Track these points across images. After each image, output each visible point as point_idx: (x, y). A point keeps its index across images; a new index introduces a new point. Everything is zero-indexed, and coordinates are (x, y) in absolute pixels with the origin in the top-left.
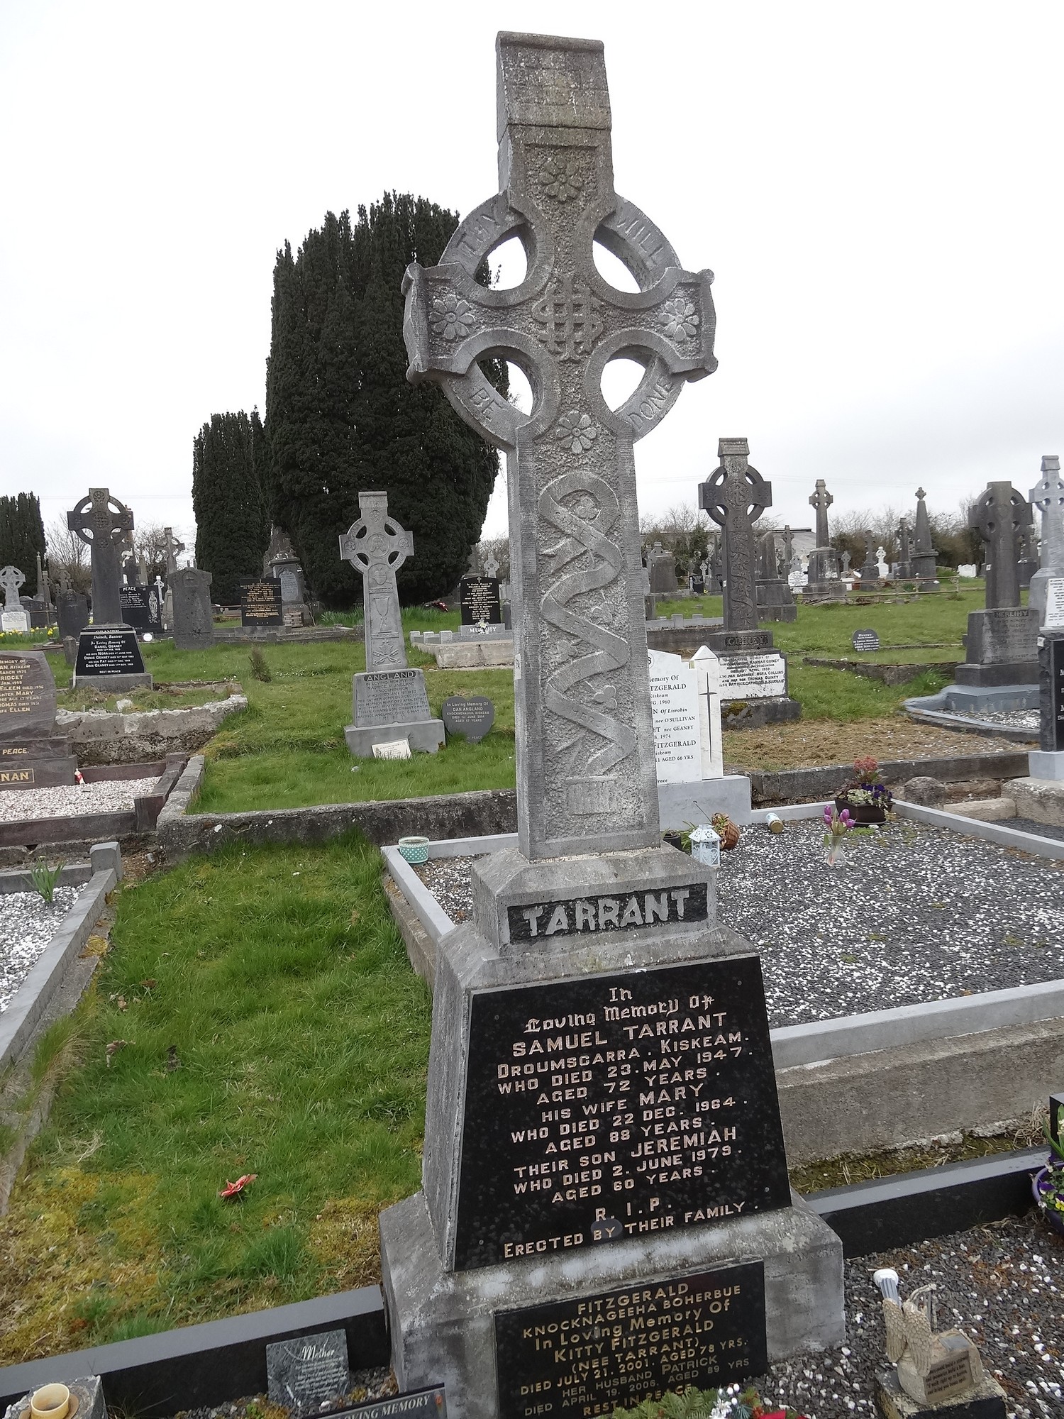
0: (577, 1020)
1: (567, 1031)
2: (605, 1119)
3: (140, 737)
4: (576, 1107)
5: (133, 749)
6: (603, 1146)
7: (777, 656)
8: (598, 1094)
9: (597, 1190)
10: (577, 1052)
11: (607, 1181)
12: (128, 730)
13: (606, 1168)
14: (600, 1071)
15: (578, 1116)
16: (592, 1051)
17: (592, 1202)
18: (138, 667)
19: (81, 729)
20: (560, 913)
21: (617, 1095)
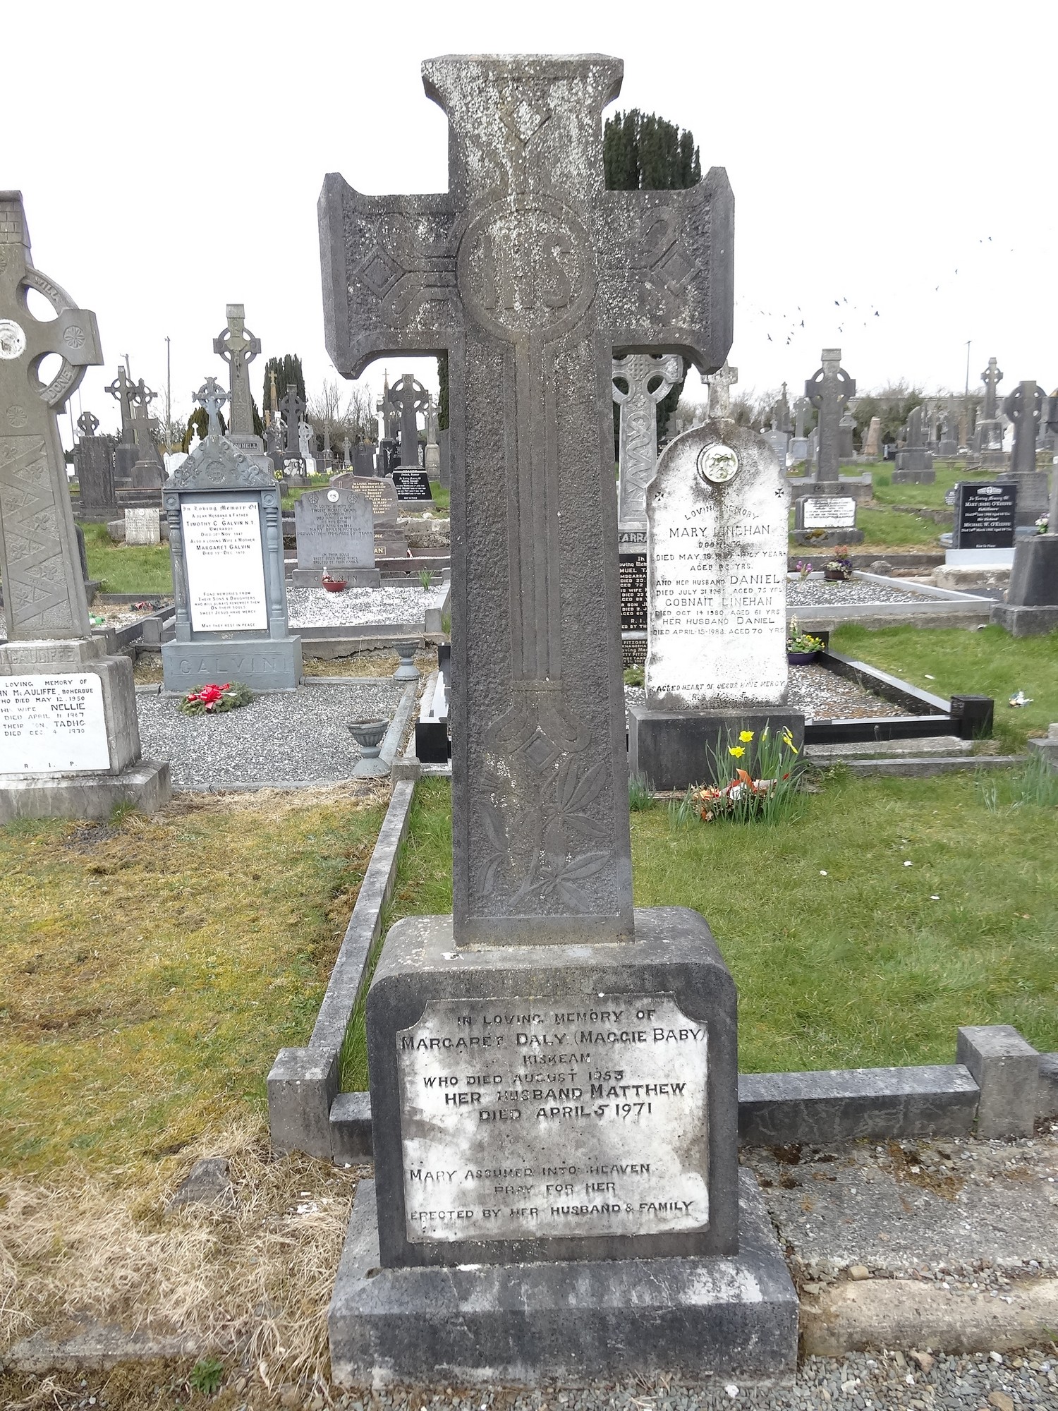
0: (628, 565)
1: (626, 567)
2: (635, 594)
3: (440, 534)
4: (627, 588)
5: (436, 541)
6: (634, 601)
7: (850, 499)
8: (633, 586)
9: (632, 614)
10: (628, 574)
11: (635, 611)
12: (434, 529)
13: (635, 607)
14: (634, 580)
15: (627, 592)
16: (632, 574)
17: (631, 617)
18: (428, 495)
19: (407, 527)
20: (626, 536)
21: (639, 587)
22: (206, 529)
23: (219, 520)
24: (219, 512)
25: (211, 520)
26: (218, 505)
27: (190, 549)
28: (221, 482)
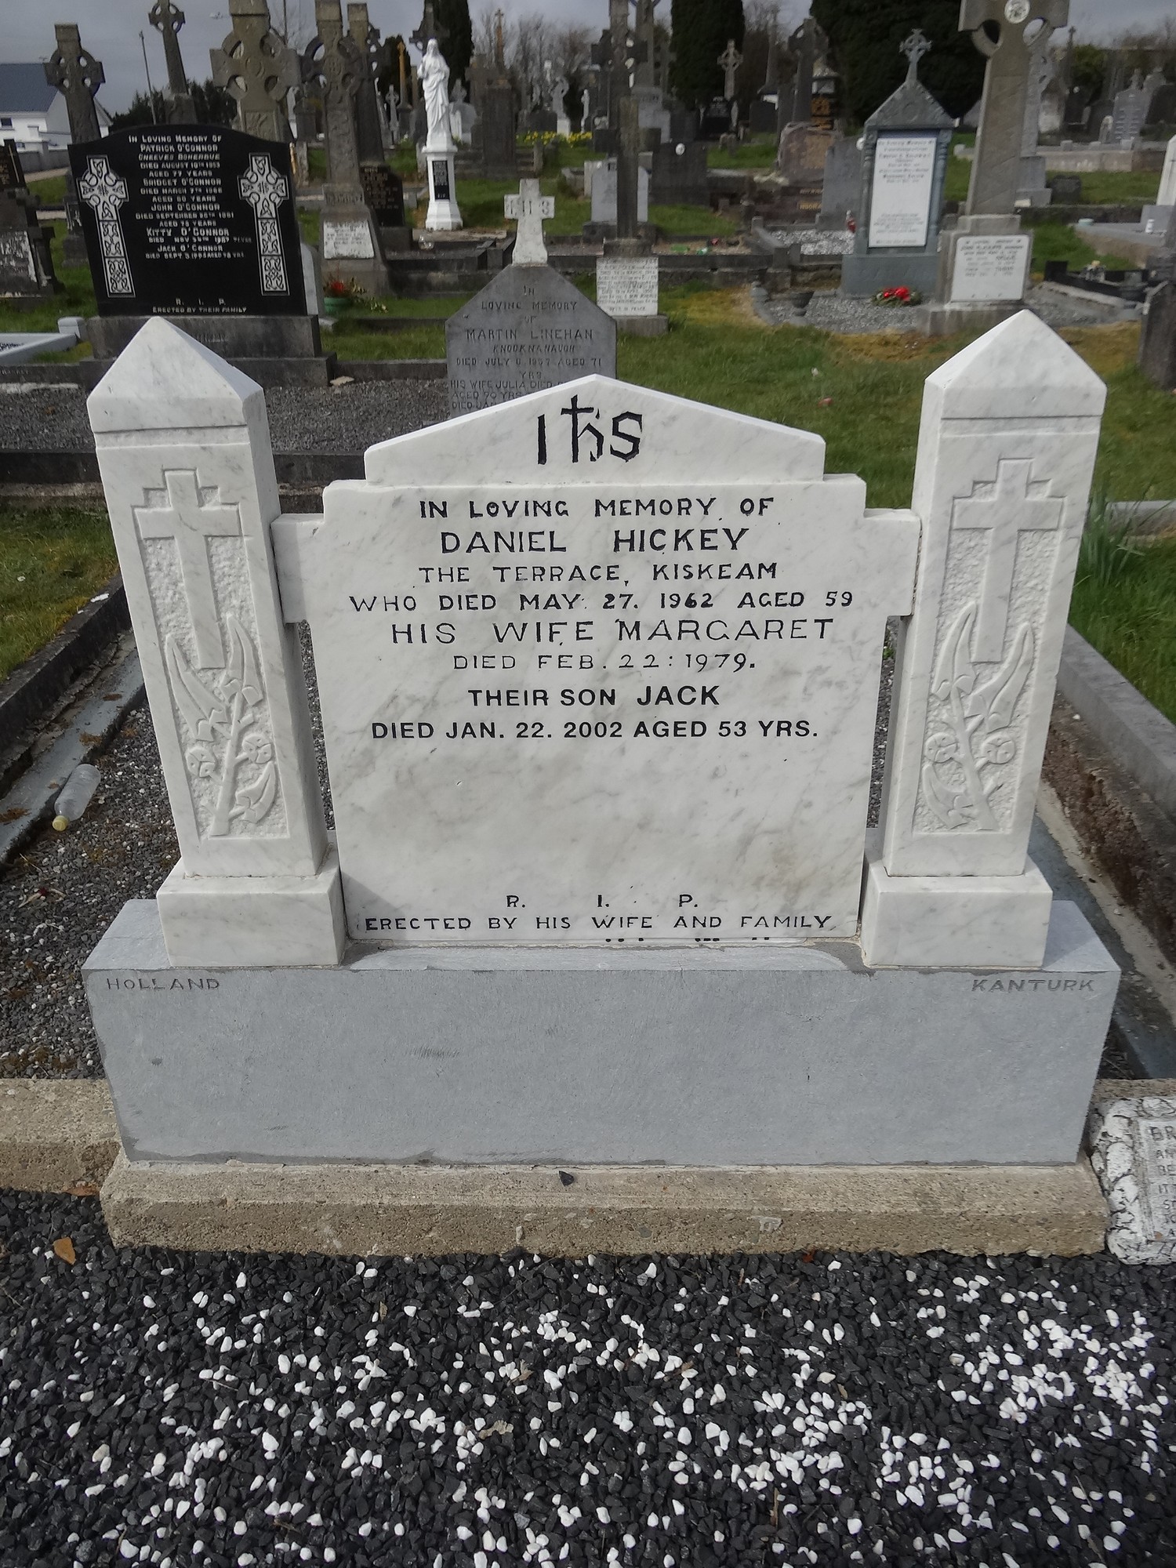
22: (892, 161)
23: (904, 154)
24: (905, 146)
25: (898, 153)
26: (906, 140)
27: (877, 175)
28: (914, 120)
